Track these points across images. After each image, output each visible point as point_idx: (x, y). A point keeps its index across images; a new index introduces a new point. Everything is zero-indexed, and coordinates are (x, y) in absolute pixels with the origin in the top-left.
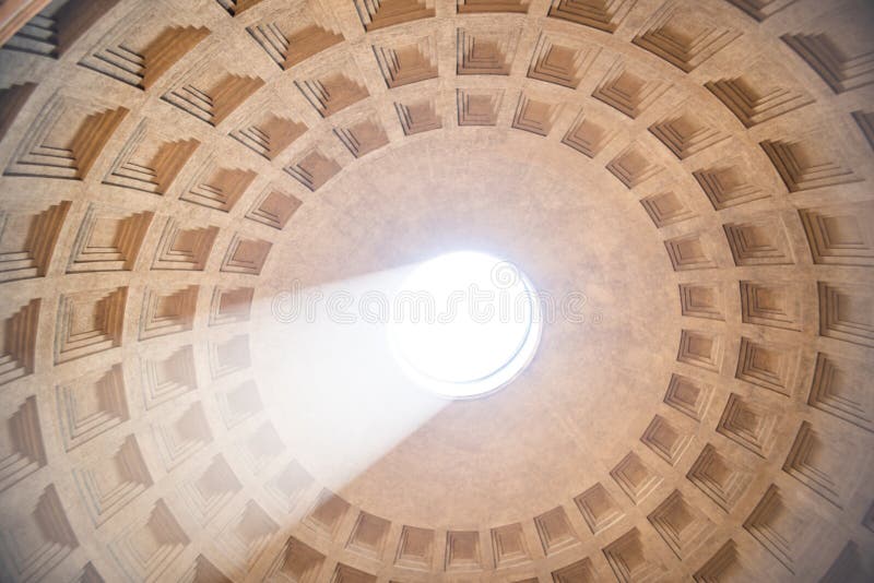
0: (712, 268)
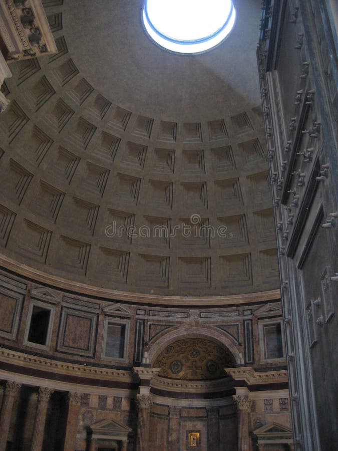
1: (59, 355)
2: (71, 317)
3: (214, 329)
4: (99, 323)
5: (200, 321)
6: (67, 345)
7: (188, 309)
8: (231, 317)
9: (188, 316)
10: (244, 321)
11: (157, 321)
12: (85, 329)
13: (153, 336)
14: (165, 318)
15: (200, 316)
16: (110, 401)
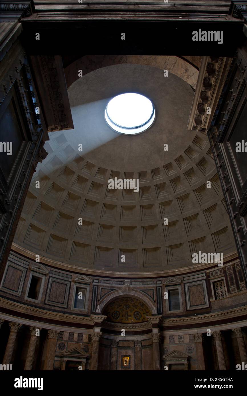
0: (191, 159)
1: (46, 306)
2: (54, 283)
3: (139, 292)
4: (71, 287)
5: (131, 287)
6: (51, 300)
7: (124, 280)
8: (150, 285)
9: (124, 284)
10: (157, 287)
11: (106, 286)
12: (63, 291)
13: (103, 295)
14: (111, 285)
15: (131, 284)
16: (76, 336)
